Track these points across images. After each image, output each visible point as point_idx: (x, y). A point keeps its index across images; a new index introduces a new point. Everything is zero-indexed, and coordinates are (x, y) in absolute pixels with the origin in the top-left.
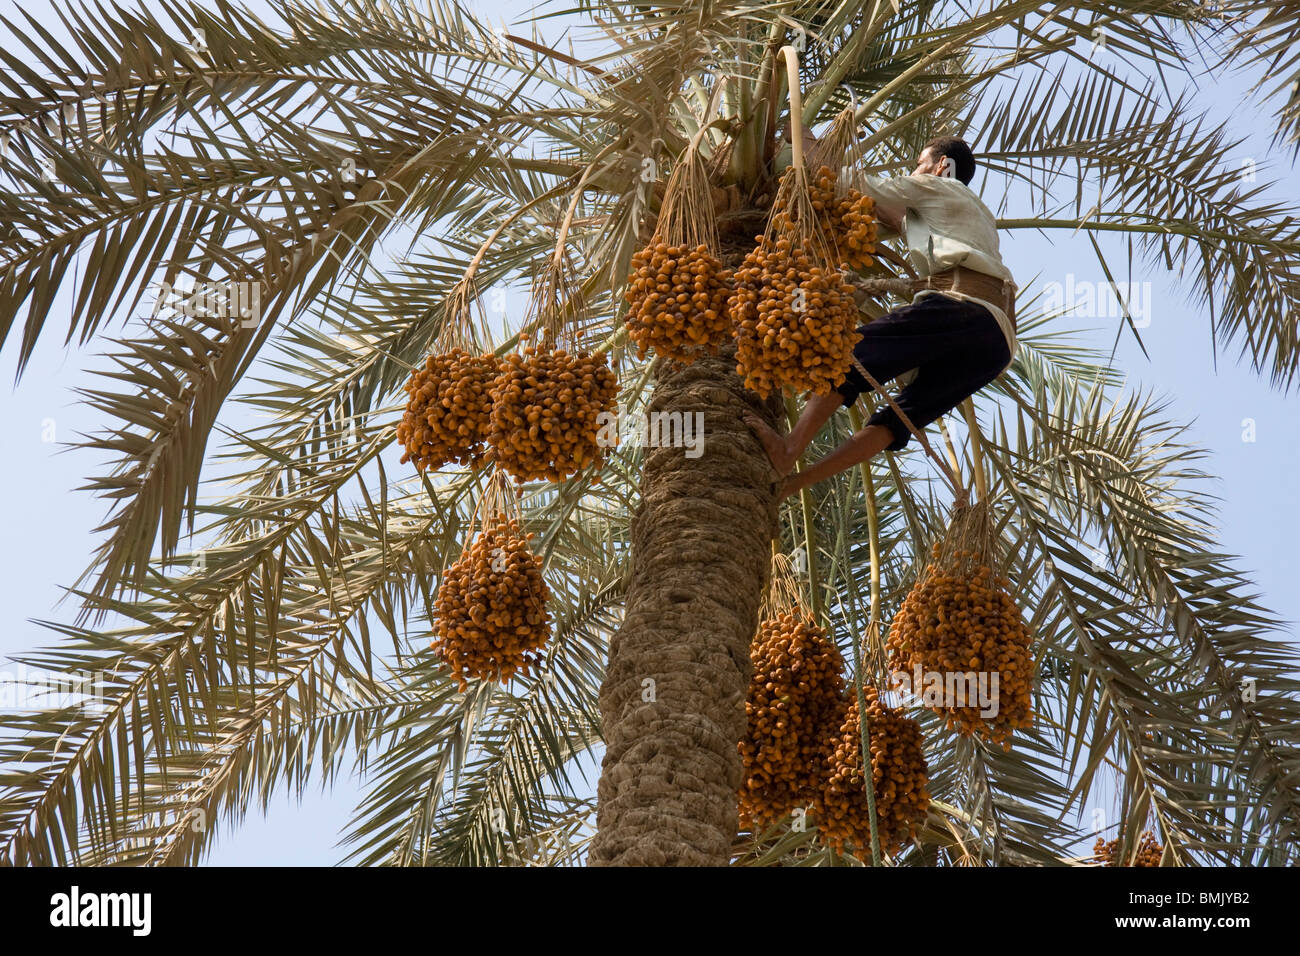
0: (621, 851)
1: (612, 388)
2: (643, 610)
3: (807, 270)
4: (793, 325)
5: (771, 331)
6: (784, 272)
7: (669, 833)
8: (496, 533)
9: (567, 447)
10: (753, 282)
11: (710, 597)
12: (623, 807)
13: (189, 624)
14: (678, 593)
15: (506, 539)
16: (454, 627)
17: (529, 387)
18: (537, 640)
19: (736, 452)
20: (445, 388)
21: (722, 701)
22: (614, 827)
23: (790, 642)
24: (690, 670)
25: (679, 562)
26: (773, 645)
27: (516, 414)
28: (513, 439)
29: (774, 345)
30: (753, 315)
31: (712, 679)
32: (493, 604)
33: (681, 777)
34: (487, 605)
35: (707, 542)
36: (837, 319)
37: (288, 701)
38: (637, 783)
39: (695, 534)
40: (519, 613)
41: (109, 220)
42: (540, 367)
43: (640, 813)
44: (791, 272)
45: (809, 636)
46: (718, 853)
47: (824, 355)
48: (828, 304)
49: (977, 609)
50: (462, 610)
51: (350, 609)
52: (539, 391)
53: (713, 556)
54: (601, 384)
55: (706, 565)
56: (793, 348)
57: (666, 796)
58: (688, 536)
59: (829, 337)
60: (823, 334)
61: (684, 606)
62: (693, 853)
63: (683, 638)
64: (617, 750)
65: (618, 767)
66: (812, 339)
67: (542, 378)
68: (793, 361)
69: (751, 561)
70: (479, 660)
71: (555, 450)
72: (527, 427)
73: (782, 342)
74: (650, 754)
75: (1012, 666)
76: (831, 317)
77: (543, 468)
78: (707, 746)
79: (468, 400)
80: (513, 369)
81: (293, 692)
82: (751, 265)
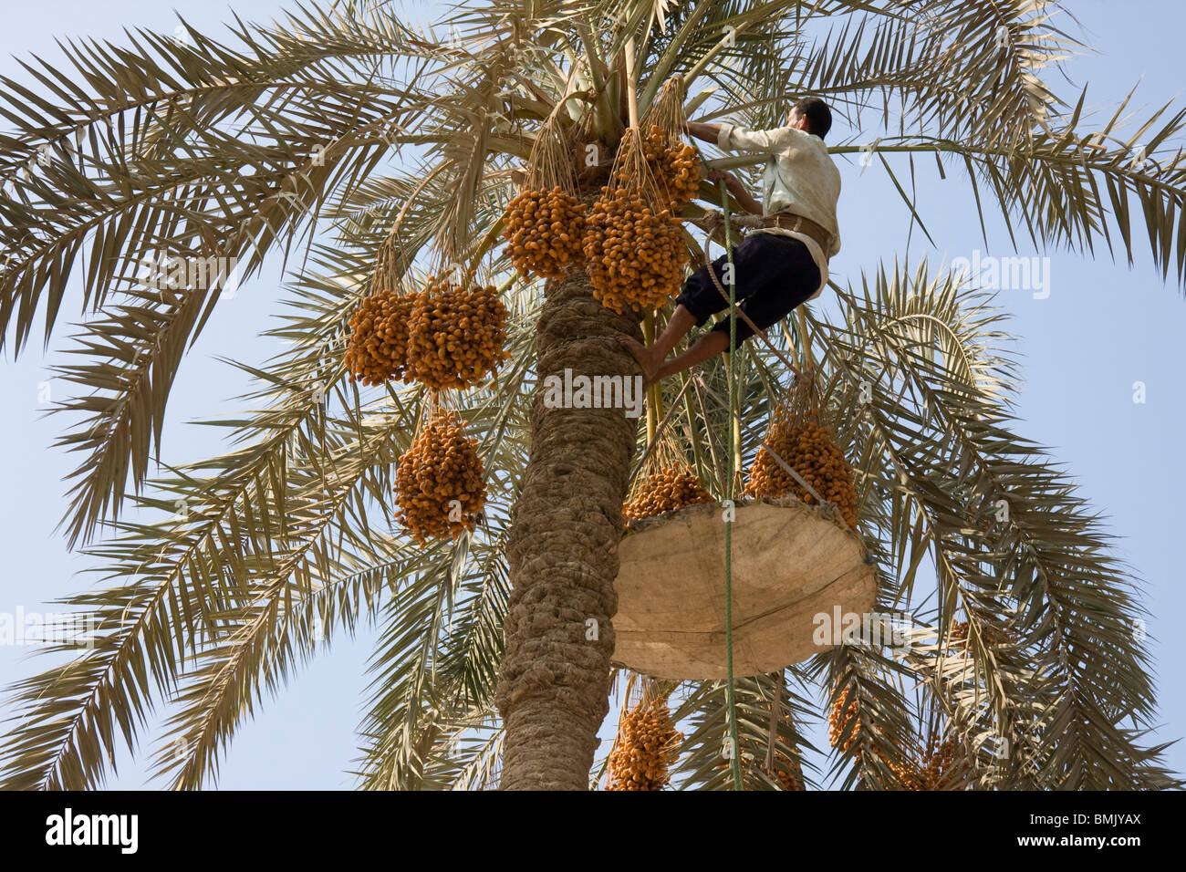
0: (521, 673)
1: (502, 313)
2: (535, 483)
3: (640, 212)
4: (631, 256)
5: (613, 263)
6: (622, 215)
7: (556, 656)
8: (437, 424)
9: (469, 363)
10: (600, 225)
11: (587, 468)
12: (522, 638)
13: (214, 513)
14: (561, 468)
15: (446, 429)
16: (410, 499)
17: (435, 318)
18: (476, 504)
19: (606, 352)
20: (379, 323)
21: (597, 550)
22: (516, 655)
23: (671, 489)
24: (571, 527)
25: (562, 443)
26: (657, 494)
27: (428, 340)
28: (426, 359)
29: (617, 273)
30: (600, 252)
31: (588, 533)
32: (438, 478)
33: (565, 612)
34: (435, 481)
35: (583, 425)
36: (666, 247)
37: (307, 563)
38: (531, 619)
39: (575, 420)
40: (460, 484)
41: (105, 217)
42: (443, 302)
43: (534, 642)
44: (627, 214)
45: (686, 484)
46: (596, 668)
47: (657, 276)
48: (658, 236)
49: (807, 456)
50: (415, 485)
51: (346, 488)
52: (444, 321)
53: (588, 436)
54: (492, 310)
55: (582, 442)
56: (633, 274)
57: (554, 627)
58: (569, 422)
59: (660, 262)
60: (655, 261)
61: (566, 477)
62: (576, 671)
63: (565, 502)
64: (518, 594)
65: (519, 608)
66: (648, 264)
67: (445, 310)
68: (636, 283)
69: (620, 437)
70: (433, 523)
71: (459, 366)
72: (437, 349)
73: (623, 271)
74: (541, 596)
75: (838, 497)
76: (661, 246)
77: (452, 379)
78: (585, 586)
79: (398, 331)
80: (423, 305)
81: (310, 556)
82: (598, 212)
